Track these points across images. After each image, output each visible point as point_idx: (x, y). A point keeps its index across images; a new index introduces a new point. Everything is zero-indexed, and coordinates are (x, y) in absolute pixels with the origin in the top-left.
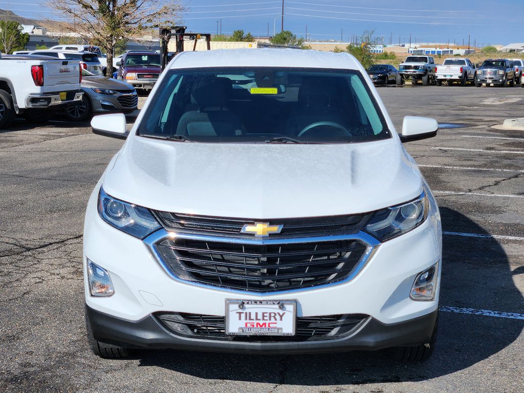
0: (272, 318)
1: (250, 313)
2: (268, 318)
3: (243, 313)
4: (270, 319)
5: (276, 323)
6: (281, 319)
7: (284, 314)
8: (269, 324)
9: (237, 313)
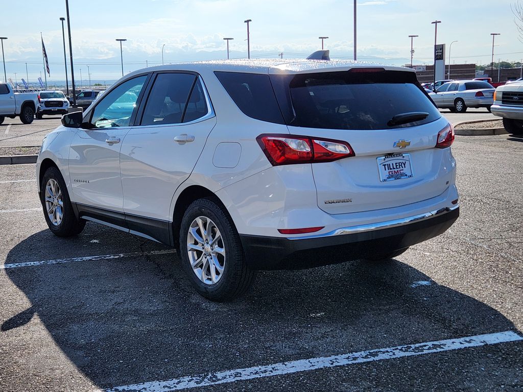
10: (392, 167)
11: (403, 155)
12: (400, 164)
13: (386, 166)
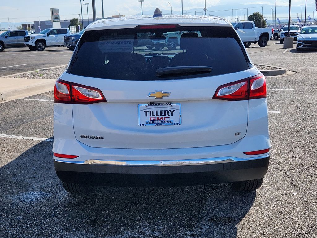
10: (155, 114)
11: (171, 104)
12: (167, 112)
13: (148, 113)
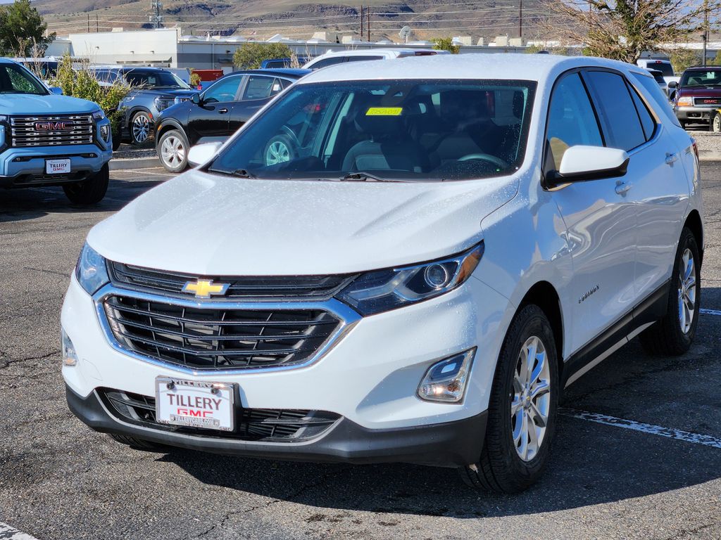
0: (207, 405)
1: (182, 397)
2: (201, 405)
3: (174, 395)
4: (205, 407)
5: (211, 413)
6: (217, 408)
7: (220, 401)
8: (204, 413)
9: (168, 395)
